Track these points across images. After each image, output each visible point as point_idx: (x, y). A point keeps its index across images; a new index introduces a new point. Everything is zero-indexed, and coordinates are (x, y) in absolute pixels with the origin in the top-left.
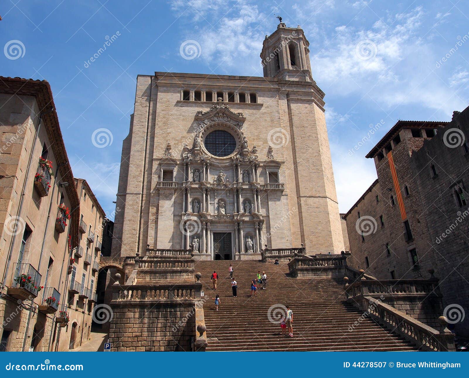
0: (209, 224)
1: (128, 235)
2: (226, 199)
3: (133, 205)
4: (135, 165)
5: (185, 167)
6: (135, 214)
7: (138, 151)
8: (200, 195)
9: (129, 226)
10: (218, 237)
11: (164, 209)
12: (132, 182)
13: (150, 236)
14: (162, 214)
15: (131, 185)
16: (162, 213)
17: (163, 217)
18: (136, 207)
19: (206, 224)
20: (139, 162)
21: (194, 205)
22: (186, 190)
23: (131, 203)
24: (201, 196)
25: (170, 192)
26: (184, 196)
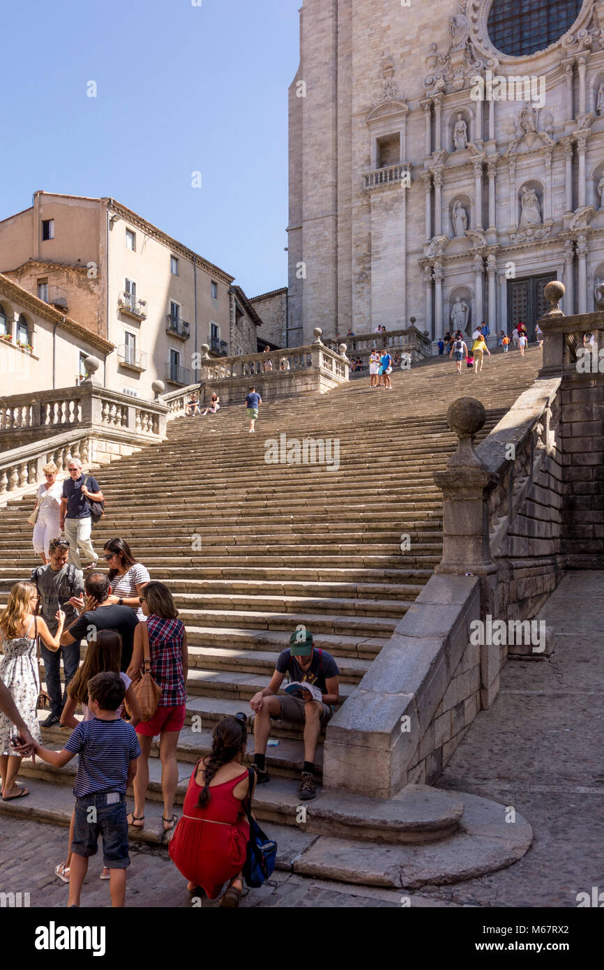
0: (491, 258)
1: (313, 320)
2: (545, 180)
3: (317, 246)
4: (314, 145)
5: (428, 115)
6: (324, 267)
7: (320, 106)
8: (469, 185)
9: (312, 299)
10: (520, 290)
11: (383, 242)
12: (310, 191)
13: (356, 314)
14: (380, 255)
15: (311, 199)
16: (378, 253)
17: (381, 261)
18: (323, 250)
19: (485, 259)
20: (324, 133)
21: (454, 215)
22: (432, 179)
23: (313, 243)
24: (471, 187)
25: (396, 195)
26: (428, 196)
